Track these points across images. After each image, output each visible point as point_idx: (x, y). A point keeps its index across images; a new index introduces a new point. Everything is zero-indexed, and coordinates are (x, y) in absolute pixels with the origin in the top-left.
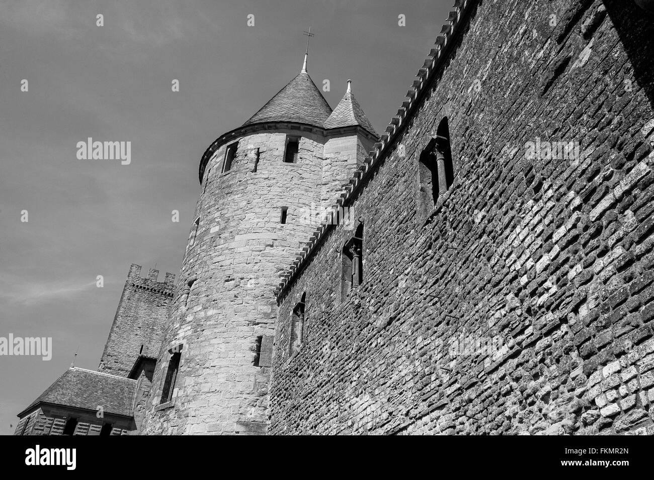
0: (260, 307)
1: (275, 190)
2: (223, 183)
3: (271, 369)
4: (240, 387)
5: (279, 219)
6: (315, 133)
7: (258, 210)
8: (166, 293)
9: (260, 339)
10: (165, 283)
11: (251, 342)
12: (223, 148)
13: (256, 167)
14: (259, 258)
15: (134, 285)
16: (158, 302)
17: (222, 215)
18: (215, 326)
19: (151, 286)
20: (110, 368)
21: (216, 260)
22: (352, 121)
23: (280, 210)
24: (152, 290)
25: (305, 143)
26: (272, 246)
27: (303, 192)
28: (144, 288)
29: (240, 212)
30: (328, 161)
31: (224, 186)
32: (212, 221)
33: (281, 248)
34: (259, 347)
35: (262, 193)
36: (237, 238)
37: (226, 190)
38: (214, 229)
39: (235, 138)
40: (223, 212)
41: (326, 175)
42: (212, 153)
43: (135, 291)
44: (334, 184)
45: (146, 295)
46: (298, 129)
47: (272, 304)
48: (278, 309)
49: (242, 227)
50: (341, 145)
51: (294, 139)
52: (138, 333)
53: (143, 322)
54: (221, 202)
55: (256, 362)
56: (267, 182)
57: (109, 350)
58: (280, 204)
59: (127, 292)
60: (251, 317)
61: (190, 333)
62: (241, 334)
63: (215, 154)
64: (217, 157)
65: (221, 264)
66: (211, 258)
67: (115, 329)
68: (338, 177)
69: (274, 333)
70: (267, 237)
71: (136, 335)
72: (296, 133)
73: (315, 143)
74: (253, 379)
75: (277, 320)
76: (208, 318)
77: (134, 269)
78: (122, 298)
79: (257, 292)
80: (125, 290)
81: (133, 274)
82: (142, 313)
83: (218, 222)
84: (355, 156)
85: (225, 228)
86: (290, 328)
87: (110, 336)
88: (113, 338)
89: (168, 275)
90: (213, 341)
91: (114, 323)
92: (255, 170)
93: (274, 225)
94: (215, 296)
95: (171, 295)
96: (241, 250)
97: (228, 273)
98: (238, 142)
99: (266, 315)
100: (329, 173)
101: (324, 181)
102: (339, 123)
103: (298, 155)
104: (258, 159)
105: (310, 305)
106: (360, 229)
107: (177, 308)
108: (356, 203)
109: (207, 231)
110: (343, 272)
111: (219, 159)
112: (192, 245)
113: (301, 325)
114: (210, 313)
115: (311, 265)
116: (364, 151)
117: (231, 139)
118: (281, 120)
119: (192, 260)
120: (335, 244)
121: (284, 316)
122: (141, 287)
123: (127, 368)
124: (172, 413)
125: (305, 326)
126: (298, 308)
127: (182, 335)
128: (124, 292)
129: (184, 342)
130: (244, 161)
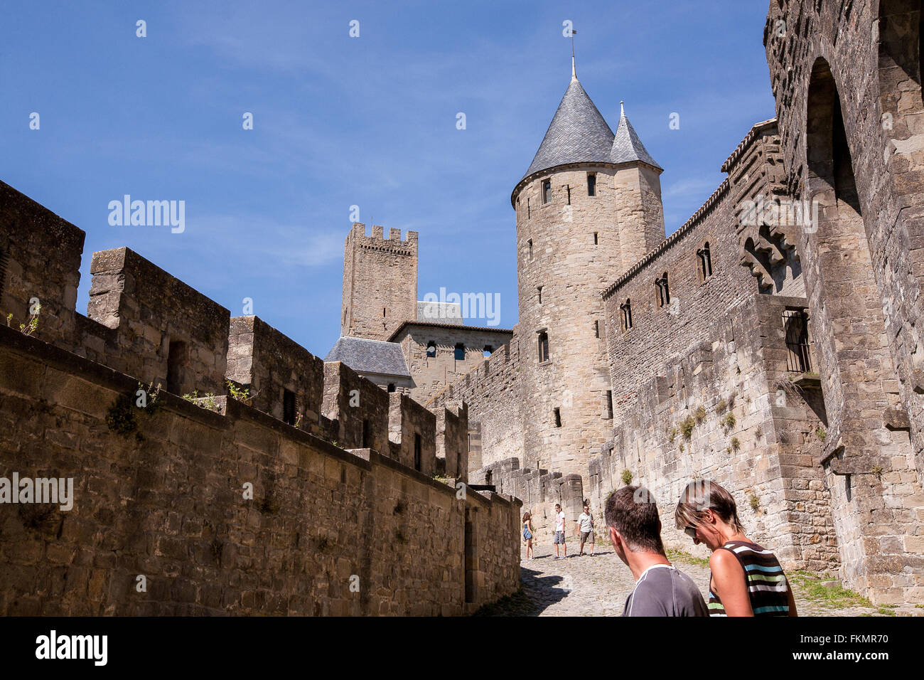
0: (593, 303)
1: (587, 220)
2: (546, 213)
3: (607, 339)
4: (591, 350)
5: (594, 242)
6: (606, 168)
7: (578, 236)
8: (395, 251)
9: (597, 322)
10: (393, 240)
11: (591, 325)
12: (537, 182)
13: (569, 200)
14: (586, 270)
15: (362, 246)
16: (390, 262)
17: (552, 240)
18: (567, 316)
19: (379, 245)
20: (360, 334)
21: (556, 273)
22: (634, 156)
23: (593, 235)
24: (380, 249)
25: (600, 177)
26: (593, 262)
27: (606, 219)
28: (373, 248)
29: (565, 238)
30: (619, 191)
31: (547, 216)
32: (545, 243)
33: (598, 263)
34: (597, 327)
36: (568, 257)
37: (551, 220)
38: (549, 250)
39: (546, 174)
40: (553, 237)
41: (619, 203)
42: (527, 184)
43: (365, 253)
44: (626, 209)
45: (376, 255)
46: (595, 166)
47: (600, 300)
48: (605, 303)
49: (570, 249)
50: (626, 177)
51: (592, 174)
52: (378, 296)
53: (380, 285)
54: (548, 229)
55: (597, 336)
56: (580, 213)
58: (593, 230)
59: (357, 255)
60: (589, 309)
61: (550, 321)
62: (585, 320)
63: (530, 185)
64: (534, 189)
65: (560, 275)
66: (552, 272)
67: (355, 294)
68: (628, 204)
69: (604, 318)
70: (588, 255)
71: (376, 298)
72: (594, 169)
73: (608, 176)
74: (597, 345)
75: (605, 310)
76: (561, 312)
77: (358, 228)
78: (354, 261)
79: (590, 293)
80: (354, 252)
81: (358, 235)
82: (376, 275)
83: (550, 245)
84: (639, 185)
85: (557, 250)
86: (619, 317)
87: (352, 302)
88: (355, 303)
89: (393, 231)
90: (568, 325)
91: (353, 288)
92: (569, 204)
93: (591, 247)
94: (562, 297)
95: (401, 252)
96: (573, 265)
97: (568, 281)
98: (549, 179)
99: (598, 308)
100: (621, 201)
101: (618, 207)
102: (623, 156)
103: (597, 188)
104: (569, 194)
105: (635, 307)
106: (665, 275)
107: (533, 304)
108: (661, 258)
109: (543, 251)
110: (657, 294)
111: (536, 192)
112: (531, 259)
113: (628, 316)
114: (561, 308)
115: (631, 282)
116: (644, 180)
117: (543, 175)
118: (580, 159)
119: (535, 272)
120: (648, 276)
121: (612, 309)
122: (369, 248)
123: (375, 332)
124: (552, 367)
125: (634, 318)
126: (624, 307)
127: (545, 322)
128: (354, 255)
129: (548, 326)
130: (558, 195)
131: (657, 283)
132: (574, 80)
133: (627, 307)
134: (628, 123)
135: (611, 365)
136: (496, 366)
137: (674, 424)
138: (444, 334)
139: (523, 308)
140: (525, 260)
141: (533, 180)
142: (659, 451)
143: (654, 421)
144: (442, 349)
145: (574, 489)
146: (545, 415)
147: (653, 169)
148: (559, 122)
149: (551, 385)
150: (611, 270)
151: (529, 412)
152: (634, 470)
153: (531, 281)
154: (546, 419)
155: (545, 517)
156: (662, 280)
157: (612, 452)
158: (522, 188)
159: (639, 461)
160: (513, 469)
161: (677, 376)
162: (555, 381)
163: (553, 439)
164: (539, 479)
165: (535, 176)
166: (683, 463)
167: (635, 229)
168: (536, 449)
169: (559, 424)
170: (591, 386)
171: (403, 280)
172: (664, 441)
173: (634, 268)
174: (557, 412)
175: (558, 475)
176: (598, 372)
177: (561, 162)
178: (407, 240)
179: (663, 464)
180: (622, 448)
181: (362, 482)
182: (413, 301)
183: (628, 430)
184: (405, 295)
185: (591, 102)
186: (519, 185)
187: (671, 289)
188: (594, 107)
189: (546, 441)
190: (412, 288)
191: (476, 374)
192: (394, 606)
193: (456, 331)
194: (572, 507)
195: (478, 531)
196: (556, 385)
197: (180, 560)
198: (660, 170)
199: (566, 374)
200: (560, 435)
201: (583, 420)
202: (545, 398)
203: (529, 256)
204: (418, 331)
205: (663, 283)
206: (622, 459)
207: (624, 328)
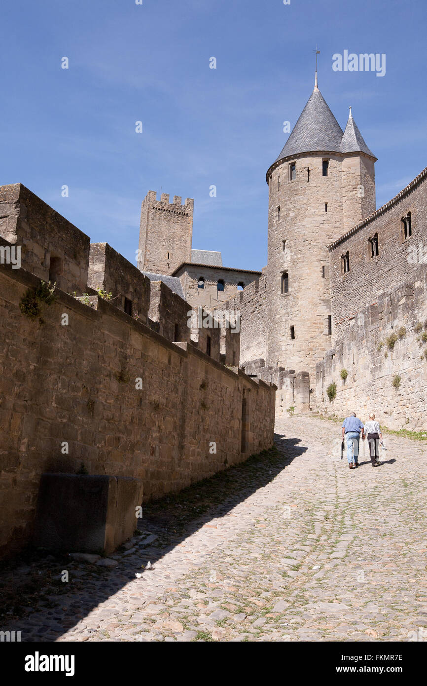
0: (322, 253)
1: (321, 193)
2: (291, 187)
3: (330, 279)
4: (318, 287)
5: (324, 210)
6: (337, 156)
7: (313, 205)
8: (177, 212)
9: (324, 267)
10: (176, 204)
11: (320, 269)
12: (286, 164)
13: (309, 179)
14: (318, 230)
15: (154, 208)
16: (173, 220)
17: (295, 207)
18: (303, 262)
19: (166, 207)
20: (151, 270)
21: (296, 231)
22: (357, 148)
23: (324, 205)
24: (167, 210)
25: (332, 163)
26: (323, 224)
27: (334, 193)
28: (162, 209)
29: (304, 206)
30: (345, 173)
31: (292, 189)
32: (290, 209)
33: (327, 225)
34: (324, 270)
35: (315, 195)
36: (306, 220)
37: (295, 192)
38: (292, 214)
39: (293, 159)
40: (296, 205)
42: (278, 165)
43: (156, 212)
44: (349, 187)
45: (164, 214)
46: (328, 154)
47: (327, 252)
48: (330, 254)
49: (307, 214)
50: (351, 163)
51: (326, 160)
52: (164, 244)
53: (166, 236)
54: (292, 199)
55: (323, 276)
56: (315, 188)
57: (148, 258)
58: (324, 201)
59: (151, 214)
60: (318, 258)
61: (291, 265)
62: (316, 265)
63: (281, 166)
64: (283, 170)
65: (299, 233)
66: (294, 230)
67: (148, 242)
68: (351, 183)
69: (329, 264)
70: (320, 219)
72: (327, 157)
73: (338, 162)
74: (323, 283)
75: (330, 259)
76: (298, 259)
77: (152, 195)
78: (148, 219)
79: (319, 246)
80: (148, 212)
81: (151, 199)
82: (163, 229)
83: (293, 211)
84: (359, 169)
85: (298, 214)
86: (340, 264)
87: (146, 247)
88: (148, 248)
89: (176, 198)
90: (303, 269)
91: (147, 237)
92: (309, 181)
93: (323, 213)
94: (300, 248)
95: (181, 213)
96: (309, 226)
97: (304, 237)
98: (295, 162)
99: (325, 257)
100: (345, 181)
101: (343, 185)
102: (349, 148)
103: (329, 171)
104: (309, 174)
105: (352, 257)
106: (376, 235)
107: (279, 253)
108: (374, 223)
109: (288, 215)
110: (369, 248)
111: (284, 171)
112: (279, 221)
113: (346, 263)
114: (299, 256)
115: (350, 239)
116: (363, 166)
117: (290, 159)
118: (318, 149)
119: (281, 229)
120: (364, 235)
121: (335, 258)
122: (159, 209)
123: (162, 269)
124: (290, 297)
125: (351, 265)
126: (344, 257)
127: (286, 266)
128: (148, 214)
129: (289, 269)
130: (301, 175)
131: (370, 240)
132: (316, 89)
133: (346, 257)
134: (354, 123)
135: (332, 298)
136: (248, 296)
137: (381, 339)
138: (211, 272)
139: (271, 255)
140: (274, 221)
141: (283, 163)
142: (369, 357)
143: (367, 336)
144: (209, 283)
145: (304, 381)
146: (284, 331)
147: (370, 158)
148: (304, 121)
149: (289, 310)
150: (335, 230)
151: (272, 328)
152: (349, 370)
153: (278, 236)
154: (284, 334)
155: (282, 400)
156: (374, 238)
157: (334, 357)
158: (275, 168)
159: (354, 363)
160: (260, 367)
161: (386, 305)
162: (292, 307)
163: (288, 347)
164: (279, 374)
165: (285, 160)
166: (387, 366)
167: (354, 201)
168: (276, 354)
169: (293, 337)
170: (317, 312)
171: (182, 233)
172: (373, 350)
173: (353, 229)
174: (292, 329)
175: (292, 372)
176: (322, 302)
177: (304, 150)
178: (186, 205)
179: (371, 366)
180: (341, 354)
181: (181, 365)
182: (188, 249)
183: (346, 342)
184: (183, 244)
185: (327, 106)
186: (272, 166)
187: (380, 245)
188: (330, 110)
189: (284, 349)
190: (188, 239)
191: (233, 301)
192: (199, 451)
193: (219, 271)
194: (302, 394)
195: (250, 405)
196: (293, 310)
197: (67, 410)
198: (375, 159)
199: (300, 303)
200: (294, 345)
201: (310, 335)
202: (284, 319)
203: (277, 217)
204: (192, 269)
205: (374, 241)
206: (340, 362)
207: (343, 272)
